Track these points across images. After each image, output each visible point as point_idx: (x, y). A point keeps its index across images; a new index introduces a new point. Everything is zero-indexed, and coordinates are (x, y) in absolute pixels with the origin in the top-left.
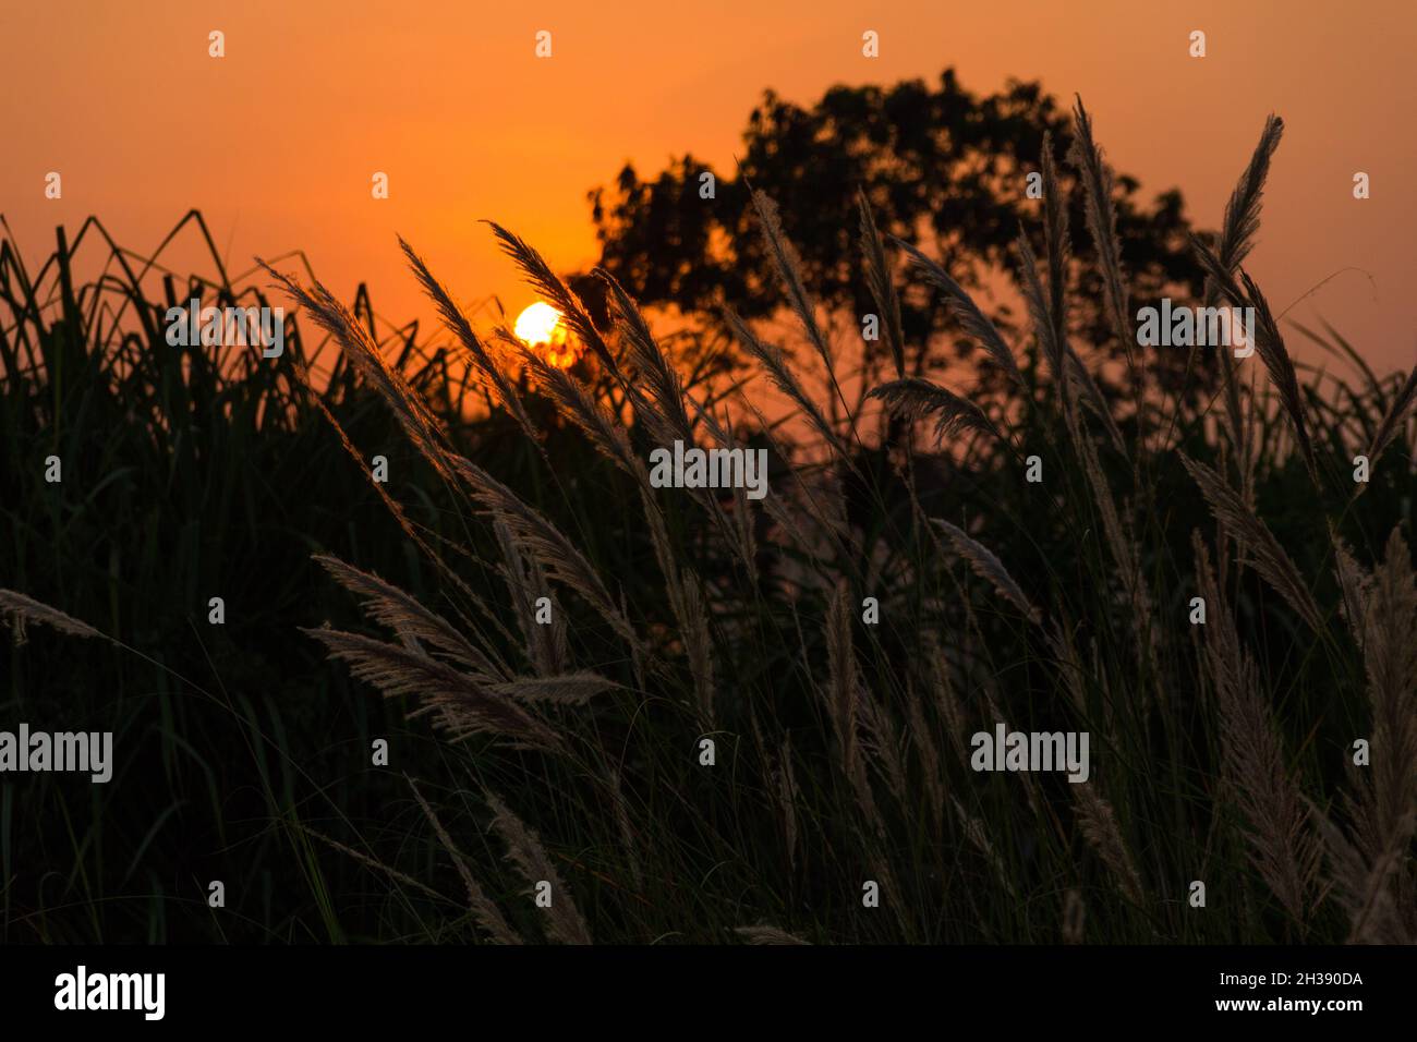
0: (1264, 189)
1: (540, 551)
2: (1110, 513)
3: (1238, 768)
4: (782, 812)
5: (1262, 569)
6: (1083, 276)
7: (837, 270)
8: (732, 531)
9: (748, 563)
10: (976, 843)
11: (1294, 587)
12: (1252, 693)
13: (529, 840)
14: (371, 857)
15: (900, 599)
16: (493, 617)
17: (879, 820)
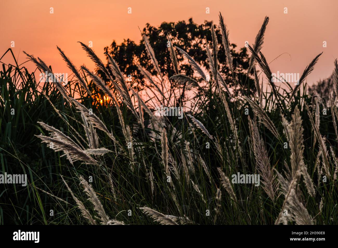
0: (264, 34)
1: (92, 121)
2: (228, 112)
3: (259, 165)
4: (150, 182)
5: (265, 124)
6: (223, 68)
7: (164, 66)
8: (138, 116)
9: (142, 124)
10: (197, 190)
11: (272, 128)
12: (263, 147)
13: (90, 187)
14: (52, 194)
15: (179, 141)
16: (81, 137)
17: (173, 186)
